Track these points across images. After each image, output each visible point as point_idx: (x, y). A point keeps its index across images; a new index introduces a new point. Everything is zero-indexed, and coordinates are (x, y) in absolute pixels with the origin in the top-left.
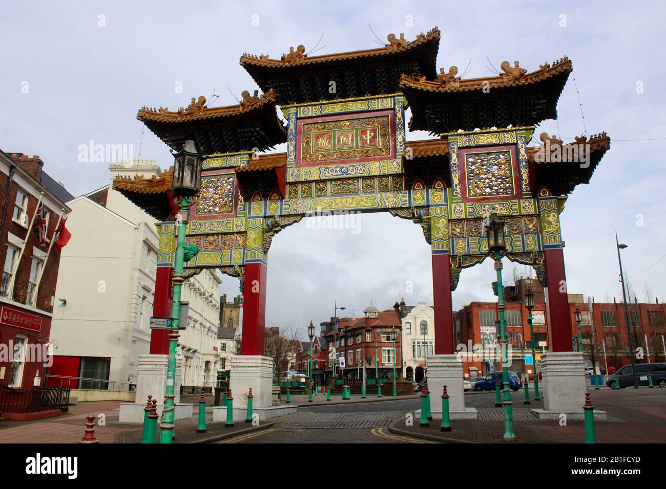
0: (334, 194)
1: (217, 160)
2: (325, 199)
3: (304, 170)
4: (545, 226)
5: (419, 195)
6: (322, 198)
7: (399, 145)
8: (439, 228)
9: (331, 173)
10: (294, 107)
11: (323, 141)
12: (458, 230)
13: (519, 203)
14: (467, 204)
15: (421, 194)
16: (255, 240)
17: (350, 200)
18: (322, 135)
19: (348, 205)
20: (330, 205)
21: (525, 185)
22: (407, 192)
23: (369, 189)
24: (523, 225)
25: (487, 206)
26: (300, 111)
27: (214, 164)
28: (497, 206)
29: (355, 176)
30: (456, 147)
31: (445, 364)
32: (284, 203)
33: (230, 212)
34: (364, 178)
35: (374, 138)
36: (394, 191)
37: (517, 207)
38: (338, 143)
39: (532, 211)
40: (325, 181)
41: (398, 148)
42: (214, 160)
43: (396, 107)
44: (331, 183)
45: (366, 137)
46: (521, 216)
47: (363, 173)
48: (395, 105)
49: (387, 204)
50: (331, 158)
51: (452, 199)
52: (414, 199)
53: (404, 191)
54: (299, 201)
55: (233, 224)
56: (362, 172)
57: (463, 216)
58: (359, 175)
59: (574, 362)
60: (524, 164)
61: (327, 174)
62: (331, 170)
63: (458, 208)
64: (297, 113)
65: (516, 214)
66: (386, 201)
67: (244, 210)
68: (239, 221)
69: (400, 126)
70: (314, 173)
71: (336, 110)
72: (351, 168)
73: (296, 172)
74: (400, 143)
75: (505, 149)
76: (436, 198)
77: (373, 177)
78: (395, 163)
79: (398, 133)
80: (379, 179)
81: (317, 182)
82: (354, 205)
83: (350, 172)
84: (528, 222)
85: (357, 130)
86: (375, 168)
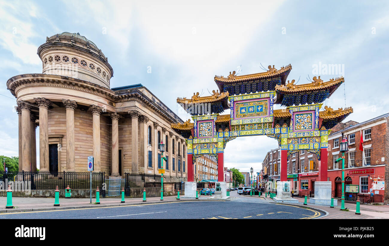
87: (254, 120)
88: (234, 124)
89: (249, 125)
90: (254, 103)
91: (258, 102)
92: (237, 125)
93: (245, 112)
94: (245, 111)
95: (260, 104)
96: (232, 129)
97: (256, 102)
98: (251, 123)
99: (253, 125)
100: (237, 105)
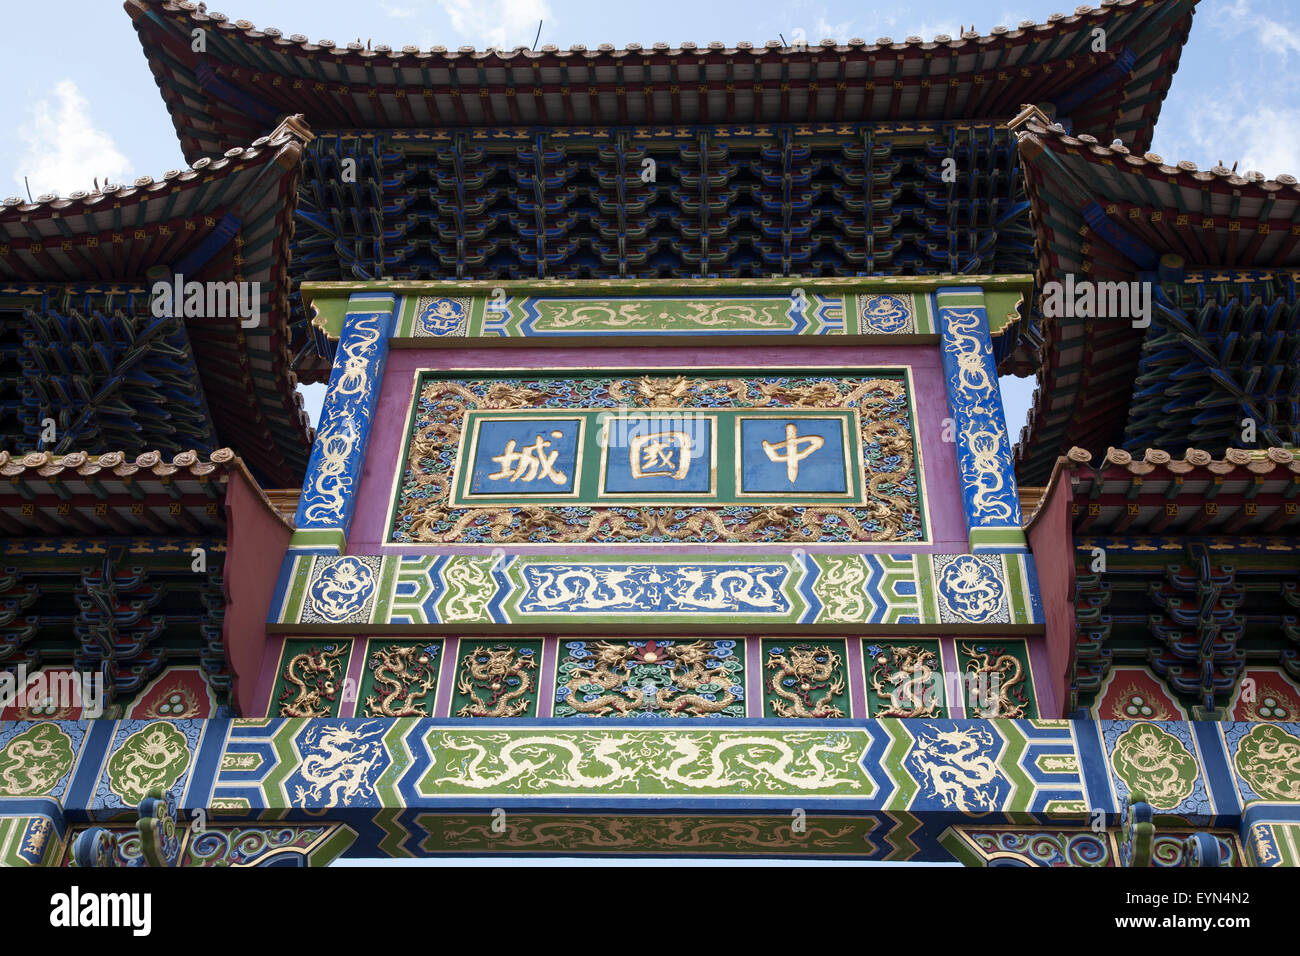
9: (567, 595)
32: (229, 739)
34: (779, 638)
40: (526, 638)
44: (564, 652)
45: (782, 452)
47: (773, 609)
49: (941, 787)
53: (1043, 723)
56: (767, 600)
62: (569, 583)
71: (613, 322)
77: (832, 637)
80: (874, 649)
81: (474, 637)
87: (697, 578)
88: (336, 613)
89: (610, 652)
90: (705, 386)
91: (770, 387)
92: (384, 637)
93: (560, 479)
94: (565, 465)
95: (798, 406)
96: (288, 692)
97: (741, 386)
98: (647, 615)
99: (692, 652)
100: (434, 388)
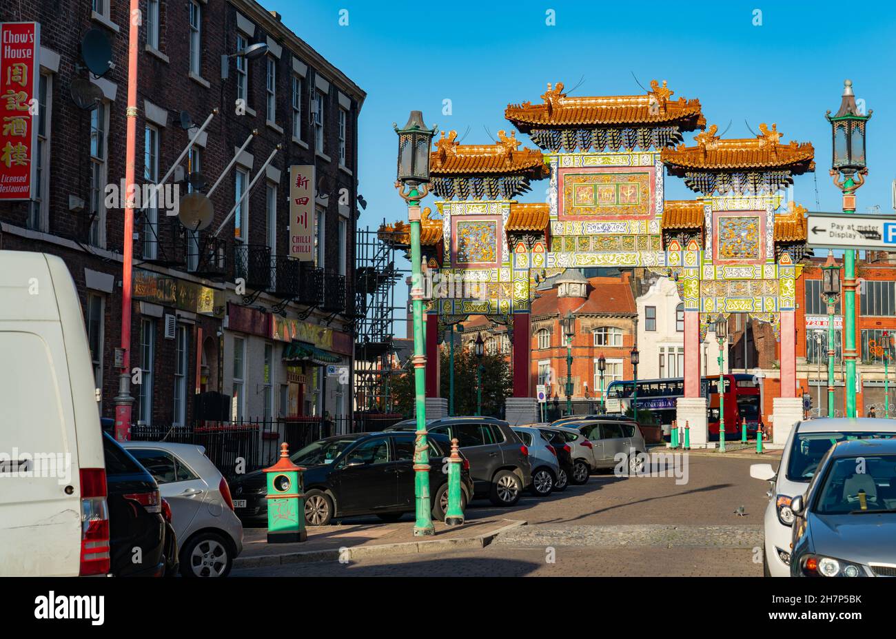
0: (596, 250)
1: (477, 206)
2: (589, 255)
3: (568, 224)
4: (782, 291)
5: (674, 255)
6: (585, 254)
7: (658, 205)
8: (691, 288)
10: (555, 156)
11: (585, 195)
12: (708, 290)
13: (762, 267)
14: (718, 267)
15: (677, 255)
16: (522, 291)
17: (611, 257)
18: (583, 188)
19: (609, 261)
20: (593, 261)
21: (769, 252)
22: (664, 252)
23: (629, 246)
24: (764, 288)
25: (734, 270)
26: (561, 161)
27: (474, 210)
28: (743, 270)
29: (616, 233)
30: (710, 211)
31: (691, 406)
33: (493, 261)
35: (634, 195)
36: (652, 250)
37: (760, 272)
38: (599, 198)
39: (773, 276)
41: (657, 208)
42: (473, 206)
43: (657, 165)
46: (763, 280)
48: (655, 163)
50: (592, 213)
51: (704, 262)
52: (670, 259)
54: (562, 256)
55: (499, 274)
57: (712, 278)
58: (619, 233)
59: (795, 406)
60: (770, 231)
61: (590, 230)
63: (709, 270)
64: (558, 163)
65: (759, 278)
66: (645, 260)
67: (509, 260)
68: (505, 272)
69: (659, 186)
70: (576, 228)
72: (613, 226)
73: (559, 225)
74: (659, 203)
75: (755, 215)
76: (690, 259)
78: (653, 224)
79: (657, 193)
82: (615, 262)
83: (611, 230)
84: (768, 285)
85: (617, 185)
86: (635, 227)
